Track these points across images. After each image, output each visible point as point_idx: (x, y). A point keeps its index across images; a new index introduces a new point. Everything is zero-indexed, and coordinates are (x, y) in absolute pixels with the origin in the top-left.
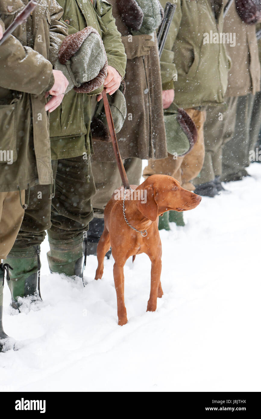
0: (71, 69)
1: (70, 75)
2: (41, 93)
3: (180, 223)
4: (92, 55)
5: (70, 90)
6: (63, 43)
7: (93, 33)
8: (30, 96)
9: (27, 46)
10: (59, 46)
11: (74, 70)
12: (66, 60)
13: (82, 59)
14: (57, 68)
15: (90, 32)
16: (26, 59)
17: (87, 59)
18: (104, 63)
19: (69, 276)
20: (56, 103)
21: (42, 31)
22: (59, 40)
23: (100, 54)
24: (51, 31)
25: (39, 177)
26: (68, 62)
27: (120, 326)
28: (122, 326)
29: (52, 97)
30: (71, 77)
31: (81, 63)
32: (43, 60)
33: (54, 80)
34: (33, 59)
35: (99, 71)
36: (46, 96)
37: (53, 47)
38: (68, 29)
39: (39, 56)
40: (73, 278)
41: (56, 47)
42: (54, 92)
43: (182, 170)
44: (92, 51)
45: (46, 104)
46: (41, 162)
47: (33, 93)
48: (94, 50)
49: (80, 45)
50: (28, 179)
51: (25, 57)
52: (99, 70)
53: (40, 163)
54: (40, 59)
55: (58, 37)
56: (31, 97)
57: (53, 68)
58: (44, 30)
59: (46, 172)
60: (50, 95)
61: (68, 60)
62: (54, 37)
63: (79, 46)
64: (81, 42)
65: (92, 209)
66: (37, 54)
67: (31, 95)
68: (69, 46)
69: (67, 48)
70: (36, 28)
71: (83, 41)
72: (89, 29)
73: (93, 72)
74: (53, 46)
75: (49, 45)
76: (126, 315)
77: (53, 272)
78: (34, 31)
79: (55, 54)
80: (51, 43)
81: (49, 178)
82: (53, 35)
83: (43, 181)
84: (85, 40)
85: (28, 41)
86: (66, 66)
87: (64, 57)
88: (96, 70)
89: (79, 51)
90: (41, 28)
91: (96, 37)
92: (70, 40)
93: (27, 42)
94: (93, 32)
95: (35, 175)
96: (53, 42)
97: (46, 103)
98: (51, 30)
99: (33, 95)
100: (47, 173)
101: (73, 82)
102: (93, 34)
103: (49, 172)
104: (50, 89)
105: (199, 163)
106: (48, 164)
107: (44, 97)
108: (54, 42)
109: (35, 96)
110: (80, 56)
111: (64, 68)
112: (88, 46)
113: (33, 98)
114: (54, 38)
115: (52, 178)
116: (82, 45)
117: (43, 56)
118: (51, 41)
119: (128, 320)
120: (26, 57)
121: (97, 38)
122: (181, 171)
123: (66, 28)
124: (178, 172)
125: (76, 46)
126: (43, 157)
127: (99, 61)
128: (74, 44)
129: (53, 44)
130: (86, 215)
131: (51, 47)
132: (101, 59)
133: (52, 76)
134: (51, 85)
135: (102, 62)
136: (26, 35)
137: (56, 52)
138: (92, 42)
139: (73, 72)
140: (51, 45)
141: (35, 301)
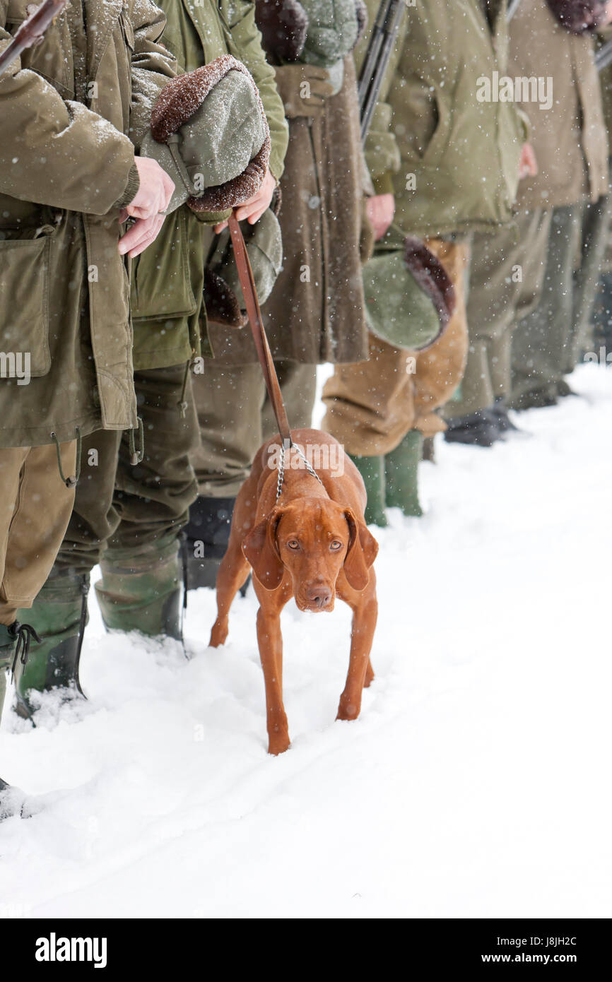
0: (181, 153)
1: (178, 170)
2: (107, 210)
3: (412, 509)
4: (232, 121)
5: (180, 205)
6: (162, 93)
7: (235, 71)
8: (82, 220)
9: (75, 99)
10: (153, 100)
11: (187, 156)
12: (170, 132)
13: (207, 130)
14: (146, 153)
15: (226, 67)
16: (70, 129)
17: (218, 133)
18: (262, 142)
19: (149, 637)
20: (145, 234)
21: (112, 65)
22: (155, 88)
23: (250, 121)
24: (136, 66)
25: (103, 411)
26: (174, 139)
27: (273, 755)
28: (277, 754)
29: (134, 222)
30: (179, 174)
31: (204, 140)
32: (110, 133)
33: (137, 180)
34: (87, 129)
35: (248, 160)
36: (120, 220)
37: (139, 104)
38: (176, 61)
39: (103, 123)
40: (159, 640)
41: (147, 103)
42: (138, 209)
43: (415, 385)
44: (233, 113)
45: (120, 238)
46: (109, 377)
47: (89, 212)
48: (236, 111)
49: (203, 98)
50: (77, 416)
51: (68, 126)
52: (249, 158)
53: (106, 378)
54: (105, 130)
55: (151, 79)
56: (85, 222)
57: (137, 153)
58: (116, 63)
59: (121, 401)
60: (131, 218)
61: (174, 133)
62: (142, 79)
63: (200, 100)
64: (204, 92)
65: (193, 476)
66: (98, 119)
67: (85, 218)
68: (175, 101)
69: (171, 105)
70: (96, 58)
71: (210, 88)
72: (225, 62)
73: (233, 161)
74: (139, 102)
75: (130, 98)
76: (286, 729)
77: (110, 630)
78: (92, 65)
79: (143, 119)
80: (135, 94)
81: (128, 414)
82: (140, 75)
83: (114, 422)
84: (215, 86)
85: (78, 89)
86: (169, 146)
87: (163, 127)
88: (240, 157)
89: (200, 111)
90: (108, 58)
91: (243, 80)
92: (179, 86)
93: (76, 92)
94: (236, 69)
95: (94, 409)
96: (139, 92)
97: (122, 235)
98: (136, 64)
99: (90, 217)
100: (124, 404)
101: (185, 187)
102: (235, 73)
103: (127, 401)
104: (130, 202)
105: (455, 367)
106: (125, 381)
107: (117, 220)
108: (142, 93)
109: (96, 220)
110: (201, 123)
111: (164, 151)
112: (221, 99)
113: (89, 224)
114: (143, 82)
115: (136, 413)
116: (208, 98)
117: (111, 123)
118: (133, 90)
119: (291, 741)
120: (71, 126)
121: (244, 83)
122: (411, 386)
123: (172, 59)
124: (406, 388)
125: (194, 99)
126: (114, 365)
127: (248, 137)
128: (188, 95)
129: (139, 95)
130: (180, 488)
131: (134, 103)
132: (252, 131)
133: (134, 173)
134: (130, 194)
135: (256, 138)
136: (72, 74)
137: (146, 115)
138: (232, 90)
139: (184, 162)
140: (134, 99)
141: (70, 700)
